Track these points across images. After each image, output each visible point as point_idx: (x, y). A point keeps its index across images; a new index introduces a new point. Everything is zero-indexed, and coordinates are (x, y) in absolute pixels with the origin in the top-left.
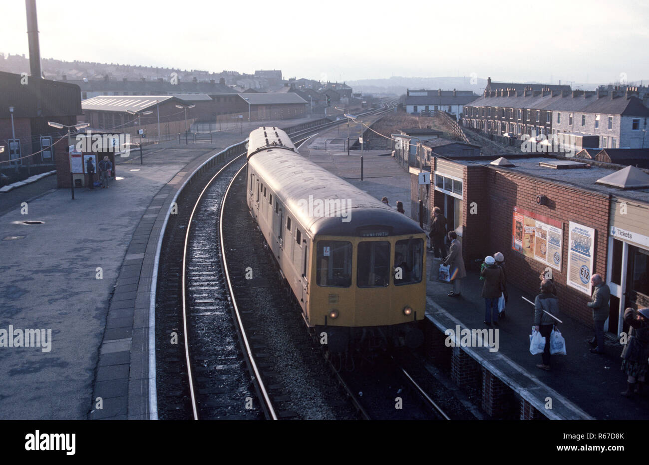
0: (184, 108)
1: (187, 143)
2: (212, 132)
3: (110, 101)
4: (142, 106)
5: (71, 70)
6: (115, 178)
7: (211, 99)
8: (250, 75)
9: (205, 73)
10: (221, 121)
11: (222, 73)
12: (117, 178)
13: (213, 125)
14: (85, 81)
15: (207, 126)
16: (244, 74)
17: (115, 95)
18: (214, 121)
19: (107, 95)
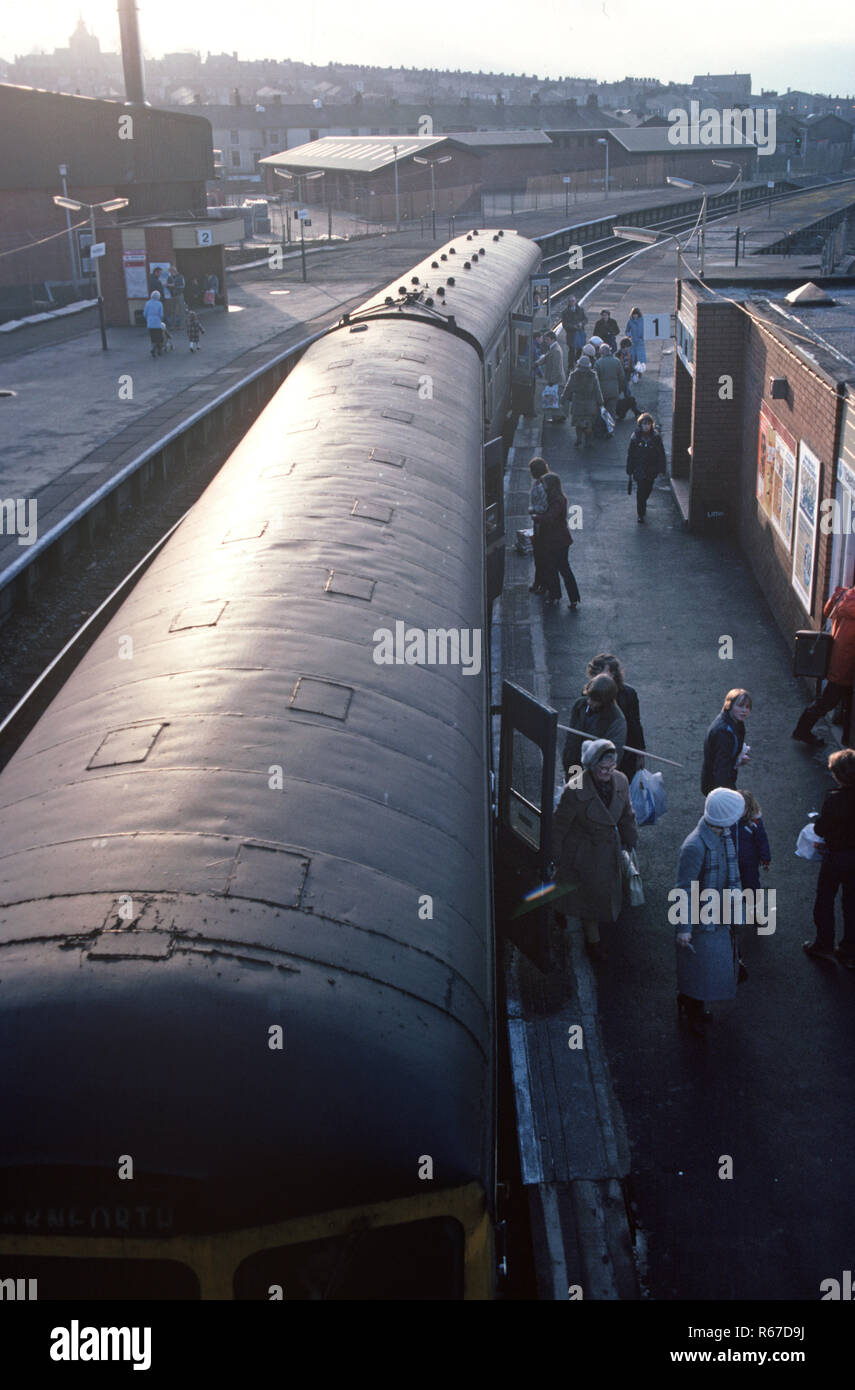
0: (429, 164)
1: (434, 238)
2: (517, 212)
3: (340, 147)
4: (387, 159)
5: (318, 82)
6: (227, 308)
7: (550, 141)
8: (679, 85)
9: (583, 84)
10: (538, 190)
11: (624, 82)
12: (232, 309)
13: (518, 199)
14: (317, 107)
15: (505, 200)
16: (671, 83)
17: (373, 134)
18: (523, 191)
19: (357, 135)
